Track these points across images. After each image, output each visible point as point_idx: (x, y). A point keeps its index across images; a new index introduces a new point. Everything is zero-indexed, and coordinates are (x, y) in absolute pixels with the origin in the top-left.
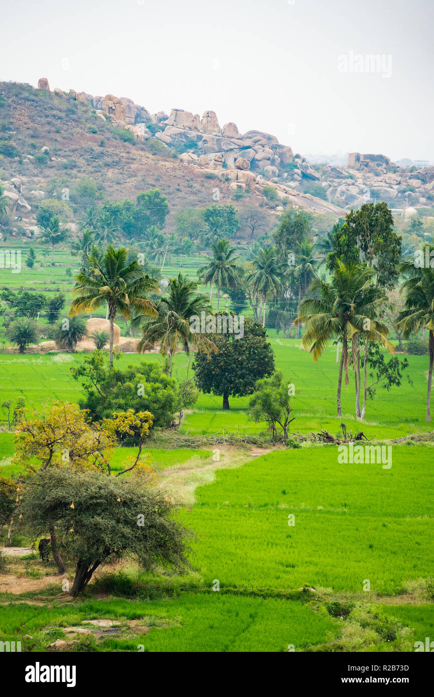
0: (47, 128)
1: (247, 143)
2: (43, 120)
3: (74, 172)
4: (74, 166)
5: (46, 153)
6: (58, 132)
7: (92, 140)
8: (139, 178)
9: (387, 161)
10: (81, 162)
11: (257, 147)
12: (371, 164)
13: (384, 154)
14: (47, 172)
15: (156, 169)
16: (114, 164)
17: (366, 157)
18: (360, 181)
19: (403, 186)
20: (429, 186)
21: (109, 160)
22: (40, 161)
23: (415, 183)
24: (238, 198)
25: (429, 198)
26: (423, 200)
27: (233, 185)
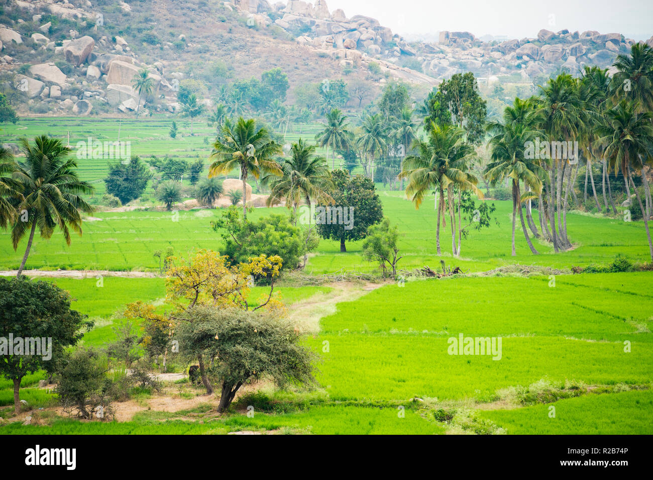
0: (183, 18)
1: (353, 26)
2: (180, 12)
3: (208, 55)
4: (207, 51)
5: (183, 40)
6: (192, 22)
7: (222, 27)
8: (263, 59)
9: (472, 37)
10: (213, 47)
11: (361, 29)
12: (459, 40)
14: (185, 56)
15: (277, 50)
16: (242, 47)
17: (454, 34)
18: (450, 55)
19: (486, 58)
20: (508, 57)
21: (236, 44)
22: (178, 47)
23: (496, 55)
24: (347, 73)
25: (509, 67)
26: (503, 69)
27: (343, 62)
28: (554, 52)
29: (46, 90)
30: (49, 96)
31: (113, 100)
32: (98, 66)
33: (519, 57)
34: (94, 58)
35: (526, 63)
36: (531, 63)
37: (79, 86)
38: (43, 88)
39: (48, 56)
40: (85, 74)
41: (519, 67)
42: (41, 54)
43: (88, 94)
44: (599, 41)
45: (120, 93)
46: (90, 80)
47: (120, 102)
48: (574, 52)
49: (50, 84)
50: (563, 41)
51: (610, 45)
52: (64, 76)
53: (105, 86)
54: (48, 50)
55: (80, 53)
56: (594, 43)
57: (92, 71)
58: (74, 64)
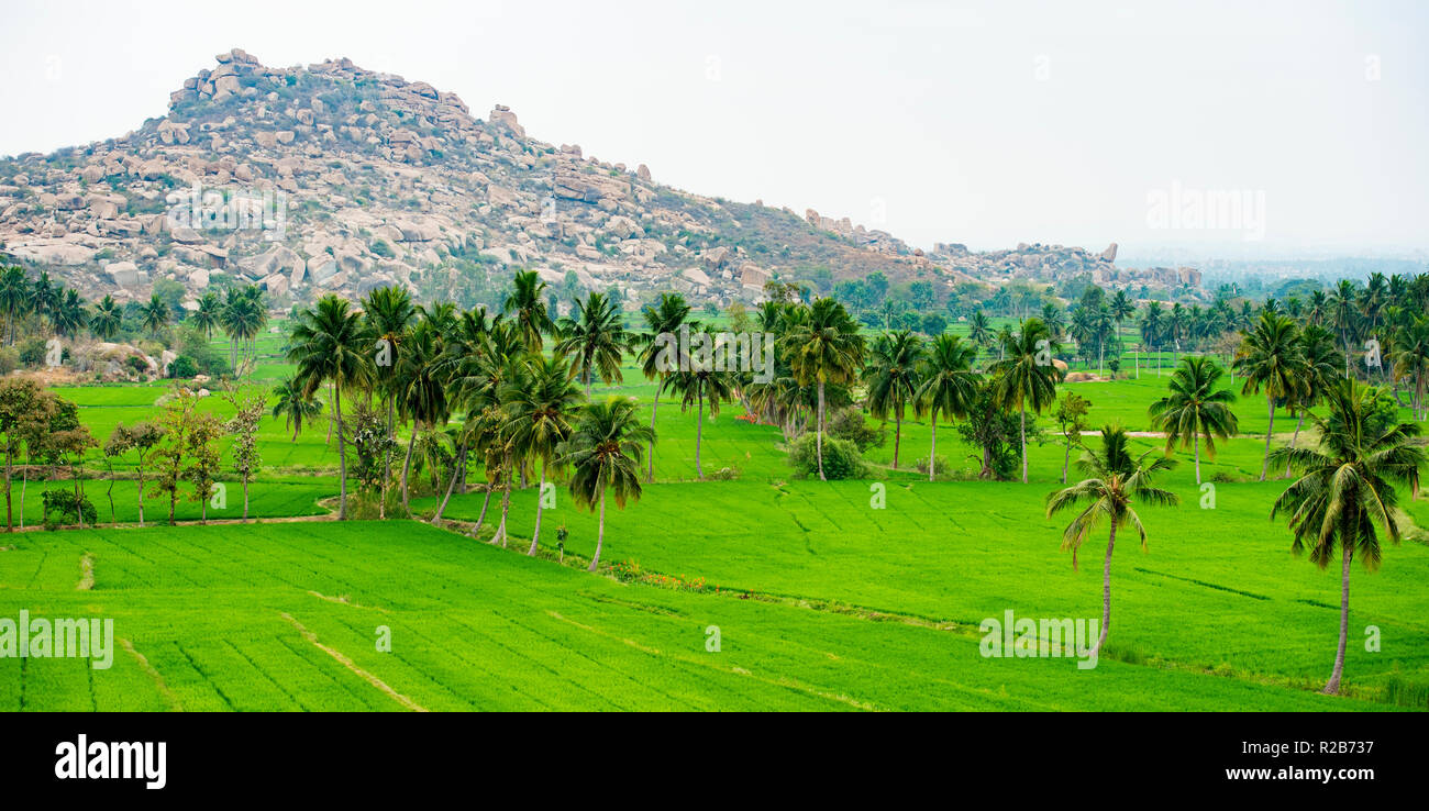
0: (783, 232)
1: (874, 238)
2: (779, 227)
3: (808, 261)
4: (806, 258)
5: (787, 249)
6: (790, 235)
7: (812, 239)
8: (852, 264)
9: (965, 248)
10: (811, 254)
11: (881, 240)
12: (955, 250)
13: (963, 243)
14: (789, 262)
15: (862, 257)
16: (834, 255)
17: (951, 245)
18: (952, 261)
19: (981, 265)
20: (998, 264)
21: (829, 252)
22: (784, 255)
23: (989, 262)
24: (920, 275)
25: (999, 272)
26: (995, 273)
27: (915, 267)
28: (1033, 260)
29: (695, 289)
30: (697, 293)
31: (747, 296)
32: (731, 270)
33: (1007, 264)
34: (727, 264)
35: (1012, 269)
36: (1017, 269)
37: (718, 285)
38: (692, 288)
39: (690, 263)
40: (721, 276)
41: (1007, 271)
42: (683, 261)
43: (727, 292)
44: (1066, 253)
45: (753, 291)
46: (726, 281)
47: (753, 298)
48: (1048, 261)
49: (698, 284)
50: (1037, 252)
51: (1074, 256)
52: (708, 278)
53: (740, 286)
54: (689, 258)
55: (716, 260)
56: (1061, 254)
57: (726, 274)
58: (713, 268)
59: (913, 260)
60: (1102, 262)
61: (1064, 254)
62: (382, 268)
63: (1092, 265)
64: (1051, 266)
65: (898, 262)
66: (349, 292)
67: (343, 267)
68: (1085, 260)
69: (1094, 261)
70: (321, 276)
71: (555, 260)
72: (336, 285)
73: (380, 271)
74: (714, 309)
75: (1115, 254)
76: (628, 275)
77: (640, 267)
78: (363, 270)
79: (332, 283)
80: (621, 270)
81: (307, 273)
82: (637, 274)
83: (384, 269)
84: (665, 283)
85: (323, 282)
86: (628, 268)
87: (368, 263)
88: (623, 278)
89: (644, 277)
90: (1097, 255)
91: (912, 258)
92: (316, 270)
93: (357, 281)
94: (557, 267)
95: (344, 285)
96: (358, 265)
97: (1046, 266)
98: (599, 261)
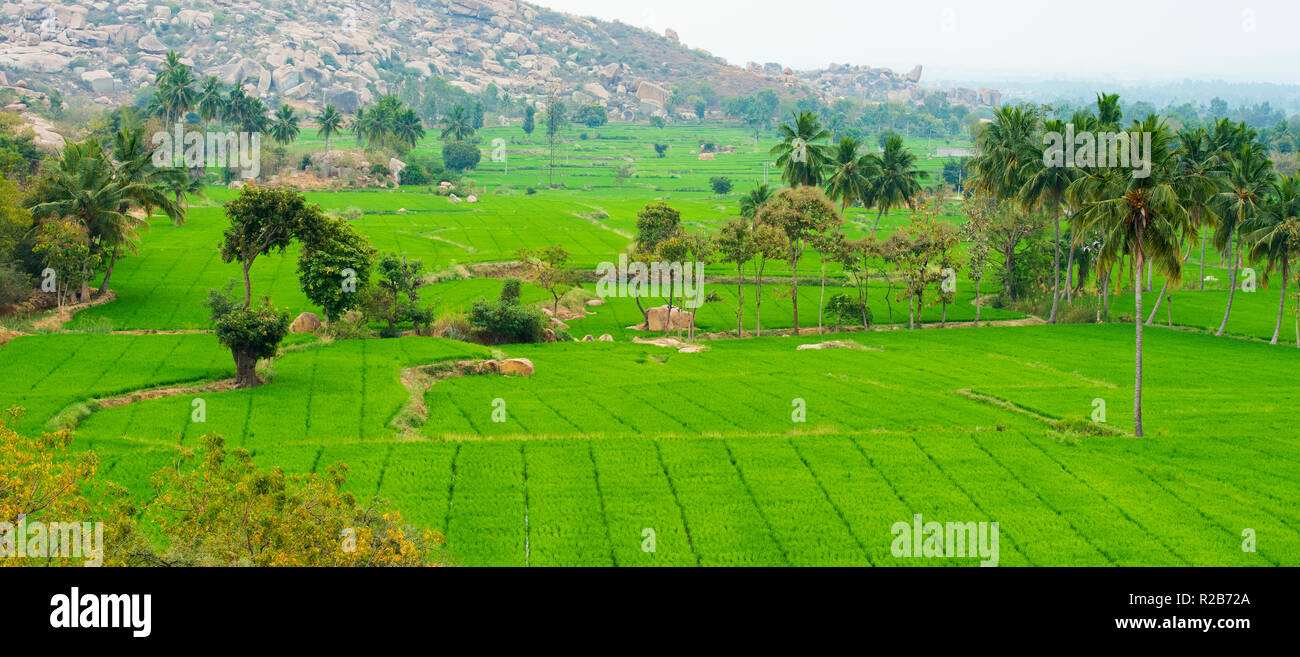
28: (846, 80)
29: (597, 103)
32: (624, 85)
33: (824, 83)
34: (620, 79)
37: (616, 99)
38: (595, 101)
39: (586, 78)
40: (615, 91)
42: (579, 76)
44: (875, 73)
45: (651, 105)
46: (621, 94)
48: (859, 80)
49: (599, 98)
50: (849, 72)
51: (883, 76)
52: (606, 92)
53: (637, 100)
54: (582, 73)
55: (611, 76)
56: (870, 74)
57: (621, 89)
58: (611, 83)
59: (783, 79)
60: (908, 82)
61: (874, 74)
62: (339, 79)
63: (900, 85)
64: (863, 85)
65: (768, 80)
66: (314, 101)
67: (305, 78)
68: (893, 80)
69: (901, 82)
70: (286, 87)
71: (468, 73)
72: (302, 95)
73: (338, 82)
74: (659, 122)
75: (919, 77)
76: (533, 88)
77: (542, 82)
78: (322, 81)
79: (298, 92)
80: (525, 83)
81: (273, 84)
82: (540, 87)
83: (343, 80)
84: (568, 97)
85: (289, 92)
86: (531, 82)
87: (326, 74)
88: (528, 91)
89: (548, 90)
90: (903, 75)
91: (783, 77)
92: (282, 80)
93: (320, 92)
94: (470, 80)
95: (307, 96)
96: (318, 76)
97: (858, 85)
98: (504, 75)
